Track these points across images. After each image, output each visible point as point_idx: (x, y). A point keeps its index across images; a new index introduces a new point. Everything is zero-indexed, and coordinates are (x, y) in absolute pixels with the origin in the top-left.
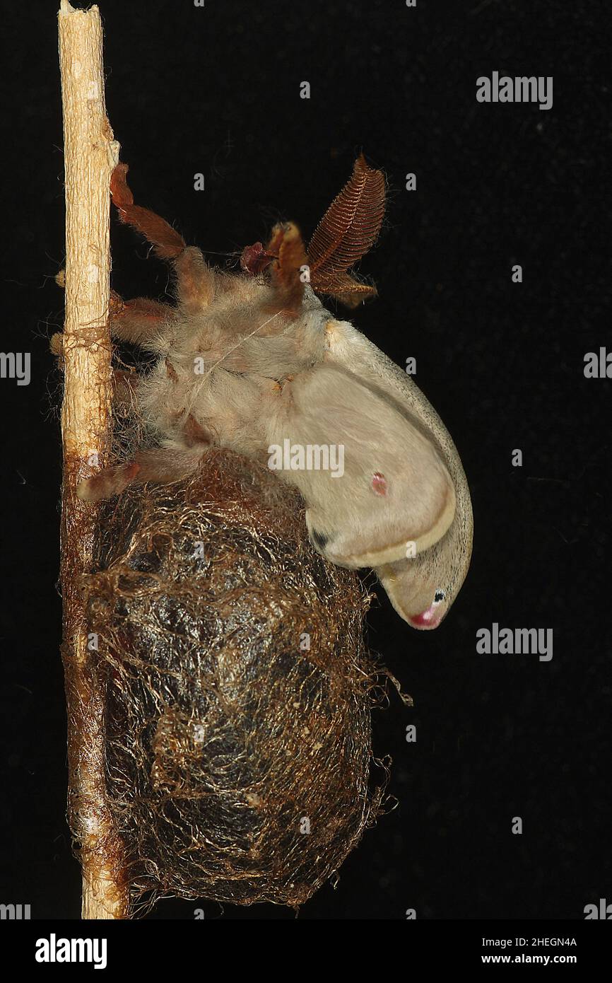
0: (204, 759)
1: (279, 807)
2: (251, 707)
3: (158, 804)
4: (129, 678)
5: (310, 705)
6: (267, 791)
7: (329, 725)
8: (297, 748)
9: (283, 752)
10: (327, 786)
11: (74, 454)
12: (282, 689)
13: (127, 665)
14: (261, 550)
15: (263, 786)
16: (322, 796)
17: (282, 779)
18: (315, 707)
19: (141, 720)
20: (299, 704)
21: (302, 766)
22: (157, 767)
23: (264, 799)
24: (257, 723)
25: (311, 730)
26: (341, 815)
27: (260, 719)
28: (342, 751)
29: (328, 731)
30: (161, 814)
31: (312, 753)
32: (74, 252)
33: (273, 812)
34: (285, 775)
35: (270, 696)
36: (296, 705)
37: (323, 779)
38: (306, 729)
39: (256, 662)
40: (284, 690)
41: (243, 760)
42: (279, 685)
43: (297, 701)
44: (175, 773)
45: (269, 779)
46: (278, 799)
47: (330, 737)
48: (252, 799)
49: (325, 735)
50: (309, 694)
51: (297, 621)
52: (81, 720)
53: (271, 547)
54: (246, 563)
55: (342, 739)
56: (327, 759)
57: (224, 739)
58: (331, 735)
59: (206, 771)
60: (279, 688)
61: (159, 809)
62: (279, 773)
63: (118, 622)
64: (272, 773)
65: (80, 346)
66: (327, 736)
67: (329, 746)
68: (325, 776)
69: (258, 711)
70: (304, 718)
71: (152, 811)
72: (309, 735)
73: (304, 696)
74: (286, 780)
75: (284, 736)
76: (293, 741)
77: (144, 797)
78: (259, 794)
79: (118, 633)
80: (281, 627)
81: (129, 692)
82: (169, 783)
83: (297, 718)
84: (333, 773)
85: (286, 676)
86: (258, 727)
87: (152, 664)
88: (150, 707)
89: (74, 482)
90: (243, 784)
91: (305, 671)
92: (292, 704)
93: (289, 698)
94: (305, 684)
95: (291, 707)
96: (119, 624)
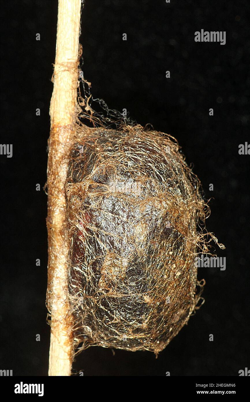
0: (126, 278)
1: (158, 303)
2: (150, 252)
3: (98, 299)
4: (88, 236)
5: (177, 253)
6: (154, 295)
7: (184, 263)
8: (169, 274)
9: (163, 275)
10: (180, 294)
11: (59, 124)
12: (165, 245)
13: (88, 230)
14: (157, 175)
15: (152, 293)
16: (178, 298)
17: (161, 289)
18: (179, 254)
19: (92, 257)
20: (172, 252)
21: (170, 283)
22: (102, 281)
23: (152, 299)
24: (152, 261)
25: (176, 265)
26: (183, 308)
27: (154, 259)
28: (189, 276)
29: (183, 266)
30: (99, 304)
31: (176, 277)
32: (63, 24)
33: (155, 305)
34: (163, 288)
35: (159, 248)
36: (171, 253)
37: (179, 290)
38: (174, 265)
39: (154, 231)
40: (166, 245)
41: (144, 279)
42: (164, 242)
43: (171, 251)
44: (110, 284)
45: (155, 289)
46: (158, 299)
47: (184, 269)
48: (146, 299)
49: (182, 268)
50: (177, 247)
51: (175, 211)
52: (57, 256)
53: (162, 174)
54: (151, 182)
55: (189, 271)
56: (182, 280)
57: (136, 268)
58: (185, 268)
59: (126, 283)
60: (164, 244)
61: (98, 302)
62: (160, 286)
63: (86, 208)
64: (157, 286)
65: (65, 70)
66: (183, 269)
67: (183, 274)
68: (180, 289)
69: (153, 255)
70: (174, 259)
71: (93, 302)
72: (175, 268)
73: (175, 249)
74: (163, 290)
75: (164, 268)
76: (168, 271)
77: (89, 295)
78: (150, 297)
79: (85, 214)
80: (167, 214)
81: (87, 243)
82: (106, 289)
83: (171, 259)
84: (183, 287)
85: (167, 238)
86: (152, 263)
87: (101, 229)
88: (98, 251)
89: (58, 138)
90: (143, 291)
91: (176, 236)
92: (169, 252)
93: (167, 250)
94: (175, 243)
95: (168, 254)
96: (86, 209)
